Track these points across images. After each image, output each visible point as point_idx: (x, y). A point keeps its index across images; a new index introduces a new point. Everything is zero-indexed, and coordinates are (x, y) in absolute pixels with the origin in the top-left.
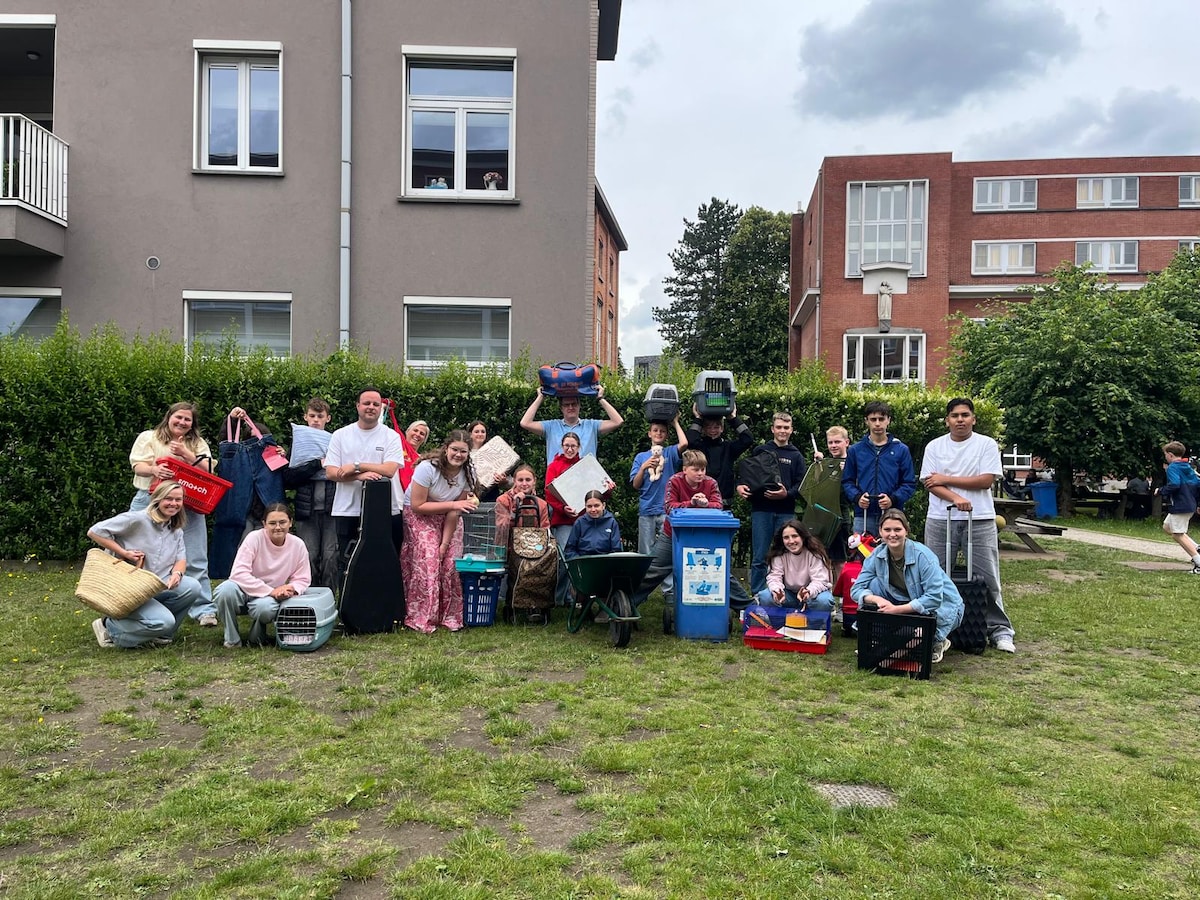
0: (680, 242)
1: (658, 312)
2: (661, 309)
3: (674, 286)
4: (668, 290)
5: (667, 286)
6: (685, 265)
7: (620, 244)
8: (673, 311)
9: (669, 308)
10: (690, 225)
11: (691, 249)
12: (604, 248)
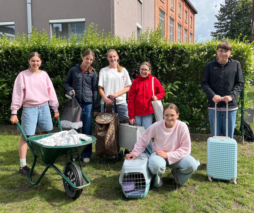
0: (219, 11)
1: (212, 33)
2: (213, 32)
3: (217, 25)
4: (215, 27)
5: (215, 25)
6: (221, 18)
7: (194, 12)
8: (217, 33)
9: (216, 32)
10: (222, 6)
11: (223, 13)
12: (188, 13)
